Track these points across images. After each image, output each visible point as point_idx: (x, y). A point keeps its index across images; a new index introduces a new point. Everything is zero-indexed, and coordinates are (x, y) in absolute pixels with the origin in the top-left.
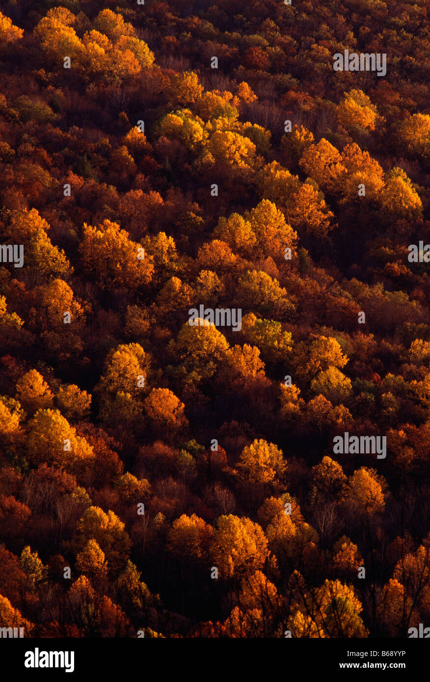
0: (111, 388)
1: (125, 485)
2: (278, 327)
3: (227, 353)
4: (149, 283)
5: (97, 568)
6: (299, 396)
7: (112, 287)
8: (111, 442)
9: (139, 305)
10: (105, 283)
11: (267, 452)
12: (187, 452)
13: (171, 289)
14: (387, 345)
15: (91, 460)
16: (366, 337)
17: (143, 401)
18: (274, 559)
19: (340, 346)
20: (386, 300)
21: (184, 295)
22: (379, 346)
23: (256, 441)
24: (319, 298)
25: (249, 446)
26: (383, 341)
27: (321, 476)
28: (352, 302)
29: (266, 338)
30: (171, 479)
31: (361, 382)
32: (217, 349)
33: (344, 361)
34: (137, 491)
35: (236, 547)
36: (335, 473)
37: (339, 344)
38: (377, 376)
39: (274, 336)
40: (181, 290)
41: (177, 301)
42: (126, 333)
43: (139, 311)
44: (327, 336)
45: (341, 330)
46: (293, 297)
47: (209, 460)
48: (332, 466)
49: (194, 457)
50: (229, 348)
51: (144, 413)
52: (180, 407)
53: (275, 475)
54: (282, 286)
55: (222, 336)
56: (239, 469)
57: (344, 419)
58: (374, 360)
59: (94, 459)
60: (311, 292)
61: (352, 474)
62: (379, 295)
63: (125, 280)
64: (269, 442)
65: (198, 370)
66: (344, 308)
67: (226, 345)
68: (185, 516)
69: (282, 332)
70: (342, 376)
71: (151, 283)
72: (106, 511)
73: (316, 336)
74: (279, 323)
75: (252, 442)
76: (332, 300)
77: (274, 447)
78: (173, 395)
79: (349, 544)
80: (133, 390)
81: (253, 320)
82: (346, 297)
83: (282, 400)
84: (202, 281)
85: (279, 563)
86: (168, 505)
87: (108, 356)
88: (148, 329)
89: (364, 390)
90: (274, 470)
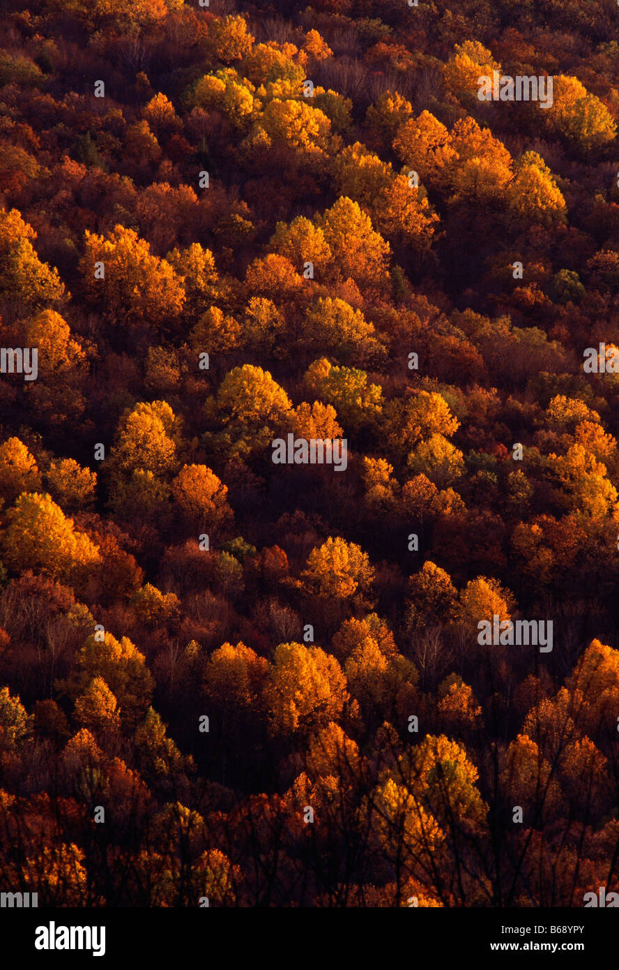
0: (126, 464)
1: (145, 602)
2: (363, 377)
3: (288, 414)
4: (178, 315)
5: (106, 718)
6: (391, 476)
7: (127, 320)
8: (125, 540)
9: (165, 346)
10: (117, 316)
11: (346, 556)
12: (230, 555)
13: (209, 324)
14: (515, 403)
15: (97, 566)
16: (485, 392)
17: (169, 482)
18: (356, 706)
19: (447, 405)
20: (515, 340)
21: (226, 332)
22: (504, 404)
23: (330, 540)
24: (420, 336)
25: (319, 548)
26: (510, 399)
27: (422, 589)
28: (465, 342)
29: (344, 393)
30: (208, 593)
31: (478, 456)
32: (275, 409)
33: (454, 426)
34: (160, 609)
35: (301, 689)
36: (441, 585)
37: (446, 401)
38: (501, 448)
39: (356, 390)
40: (223, 326)
41: (216, 341)
42: (147, 386)
43: (165, 355)
44: (429, 392)
45: (449, 382)
46: (383, 336)
47: (262, 566)
48: (436, 575)
49: (241, 561)
50: (292, 407)
51: (172, 499)
52: (221, 490)
53: (357, 588)
54: (367, 320)
55: (282, 390)
56: (306, 580)
57: (454, 509)
58: (497, 425)
59: (101, 564)
60: (409, 329)
61: (465, 587)
62: (504, 333)
63: (146, 311)
64: (348, 542)
65: (247, 438)
66: (454, 351)
67: (287, 404)
68: (228, 645)
69: (368, 385)
70: (451, 447)
71: (182, 316)
72: (119, 638)
73: (415, 391)
74: (364, 372)
75: (325, 540)
76: (437, 340)
77: (355, 548)
78: (213, 474)
79: (460, 686)
80: (156, 468)
81: (326, 368)
82: (457, 336)
83: (367, 480)
84: (252, 313)
85: (363, 709)
86: (205, 630)
87: (121, 418)
88: (178, 381)
89: (481, 468)
90: (355, 581)
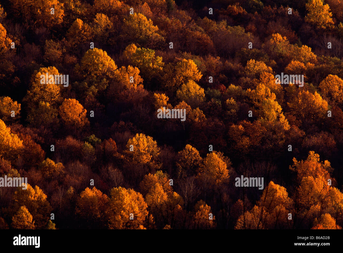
0: (35, 99)
1: (46, 167)
2: (153, 53)
3: (115, 72)
4: (61, 23)
5: (27, 226)
6: (168, 102)
7: (34, 27)
8: (35, 137)
9: (54, 40)
10: (29, 24)
11: (145, 142)
12: (89, 143)
13: (76, 27)
14: (230, 64)
15: (22, 150)
16: (214, 59)
17: (58, 108)
18: (152, 217)
19: (196, 66)
20: (229, 33)
21: (85, 32)
22: (224, 65)
23: (137, 135)
24: (181, 32)
25: (132, 138)
26: (227, 61)
27: (185, 158)
28: (204, 34)
29: (143, 61)
30: (78, 162)
31: (211, 91)
32: (109, 70)
33: (200, 76)
34: (54, 171)
35: (124, 210)
36: (194, 156)
37: (195, 64)
38: (223, 87)
39: (149, 60)
40: (83, 28)
41: (80, 37)
42: (45, 59)
43: (54, 44)
44: (187, 59)
45: (197, 54)
46: (163, 32)
47: (104, 149)
48: (192, 151)
49: (94, 147)
50: (117, 69)
51: (59, 117)
52: (84, 112)
53: (152, 158)
54: (154, 24)
55: (112, 60)
56: (126, 155)
57: (200, 118)
58: (221, 76)
59: (24, 149)
60: (176, 28)
61: (206, 156)
62: (223, 29)
63: (44, 21)
64: (146, 135)
65: (96, 85)
66: (199, 39)
67: (115, 67)
68: (88, 188)
69: (155, 57)
70: (198, 87)
71: (62, 24)
72: (34, 187)
73: (179, 59)
74: (153, 51)
75: (135, 135)
76: (190, 33)
77: (150, 138)
78: (79, 103)
79: (205, 206)
80: (51, 101)
81: (134, 48)
82: (200, 31)
83: (156, 105)
84: (97, 22)
85: (155, 219)
86: (77, 181)
87: (33, 75)
88: (61, 56)
89: (213, 97)
90: (151, 155)
